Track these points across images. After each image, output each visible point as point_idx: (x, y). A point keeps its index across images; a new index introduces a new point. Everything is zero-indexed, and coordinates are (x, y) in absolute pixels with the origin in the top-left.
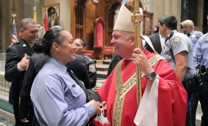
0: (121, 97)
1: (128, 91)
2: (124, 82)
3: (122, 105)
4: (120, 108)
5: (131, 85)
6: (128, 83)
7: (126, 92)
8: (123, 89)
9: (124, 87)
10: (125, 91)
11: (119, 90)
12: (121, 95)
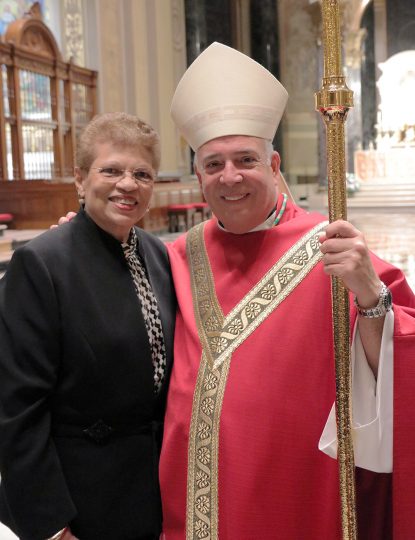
0: (217, 362)
1: (240, 341)
2: (226, 313)
3: (222, 387)
4: (214, 397)
5: (250, 321)
6: (238, 316)
7: (235, 345)
8: (223, 334)
9: (226, 329)
10: (230, 342)
11: (210, 339)
12: (216, 355)
